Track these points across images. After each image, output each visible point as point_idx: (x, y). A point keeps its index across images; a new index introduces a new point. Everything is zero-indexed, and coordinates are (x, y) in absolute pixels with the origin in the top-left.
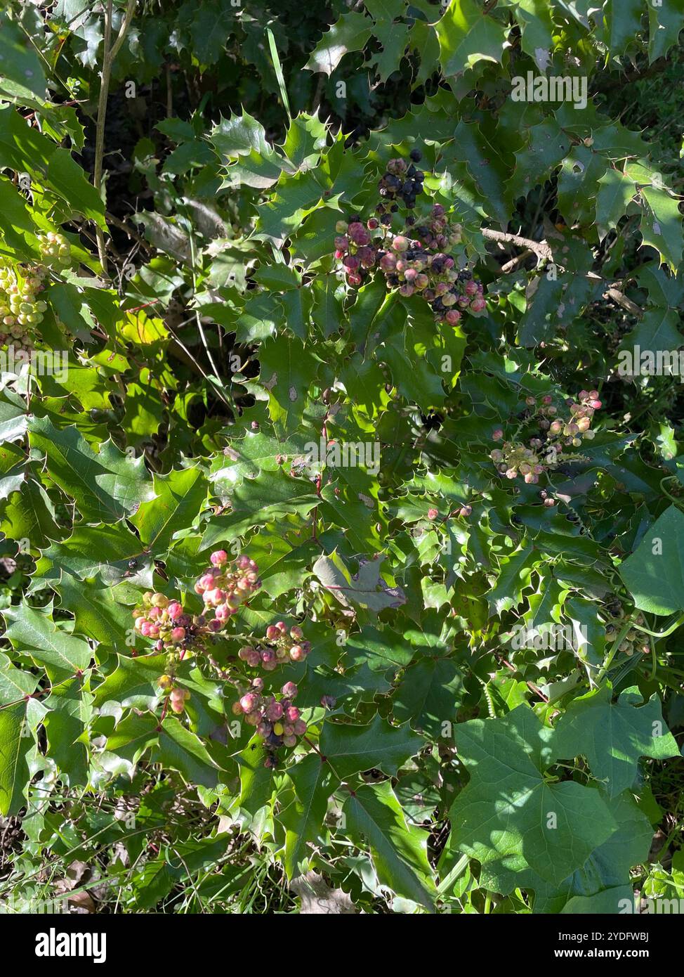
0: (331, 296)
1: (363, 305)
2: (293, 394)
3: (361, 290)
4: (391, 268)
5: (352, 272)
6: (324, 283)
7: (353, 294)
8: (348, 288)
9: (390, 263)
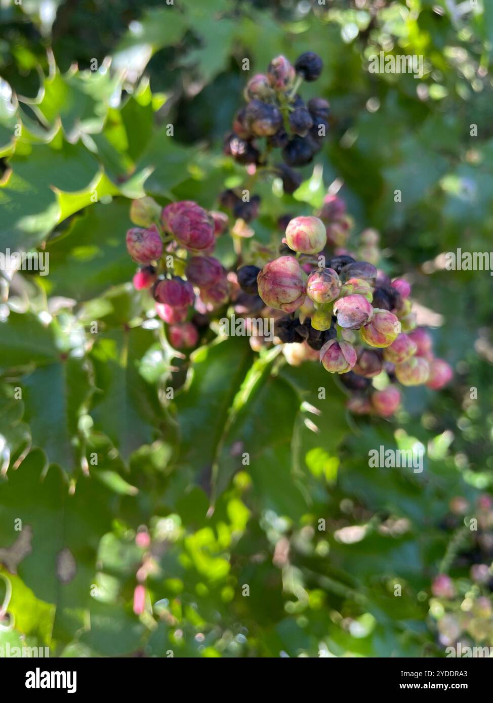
0: (133, 372)
1: (205, 387)
2: (66, 567)
3: (198, 355)
4: (293, 294)
5: (176, 318)
6: (119, 347)
7: (181, 365)
8: (172, 353)
9: (288, 281)
